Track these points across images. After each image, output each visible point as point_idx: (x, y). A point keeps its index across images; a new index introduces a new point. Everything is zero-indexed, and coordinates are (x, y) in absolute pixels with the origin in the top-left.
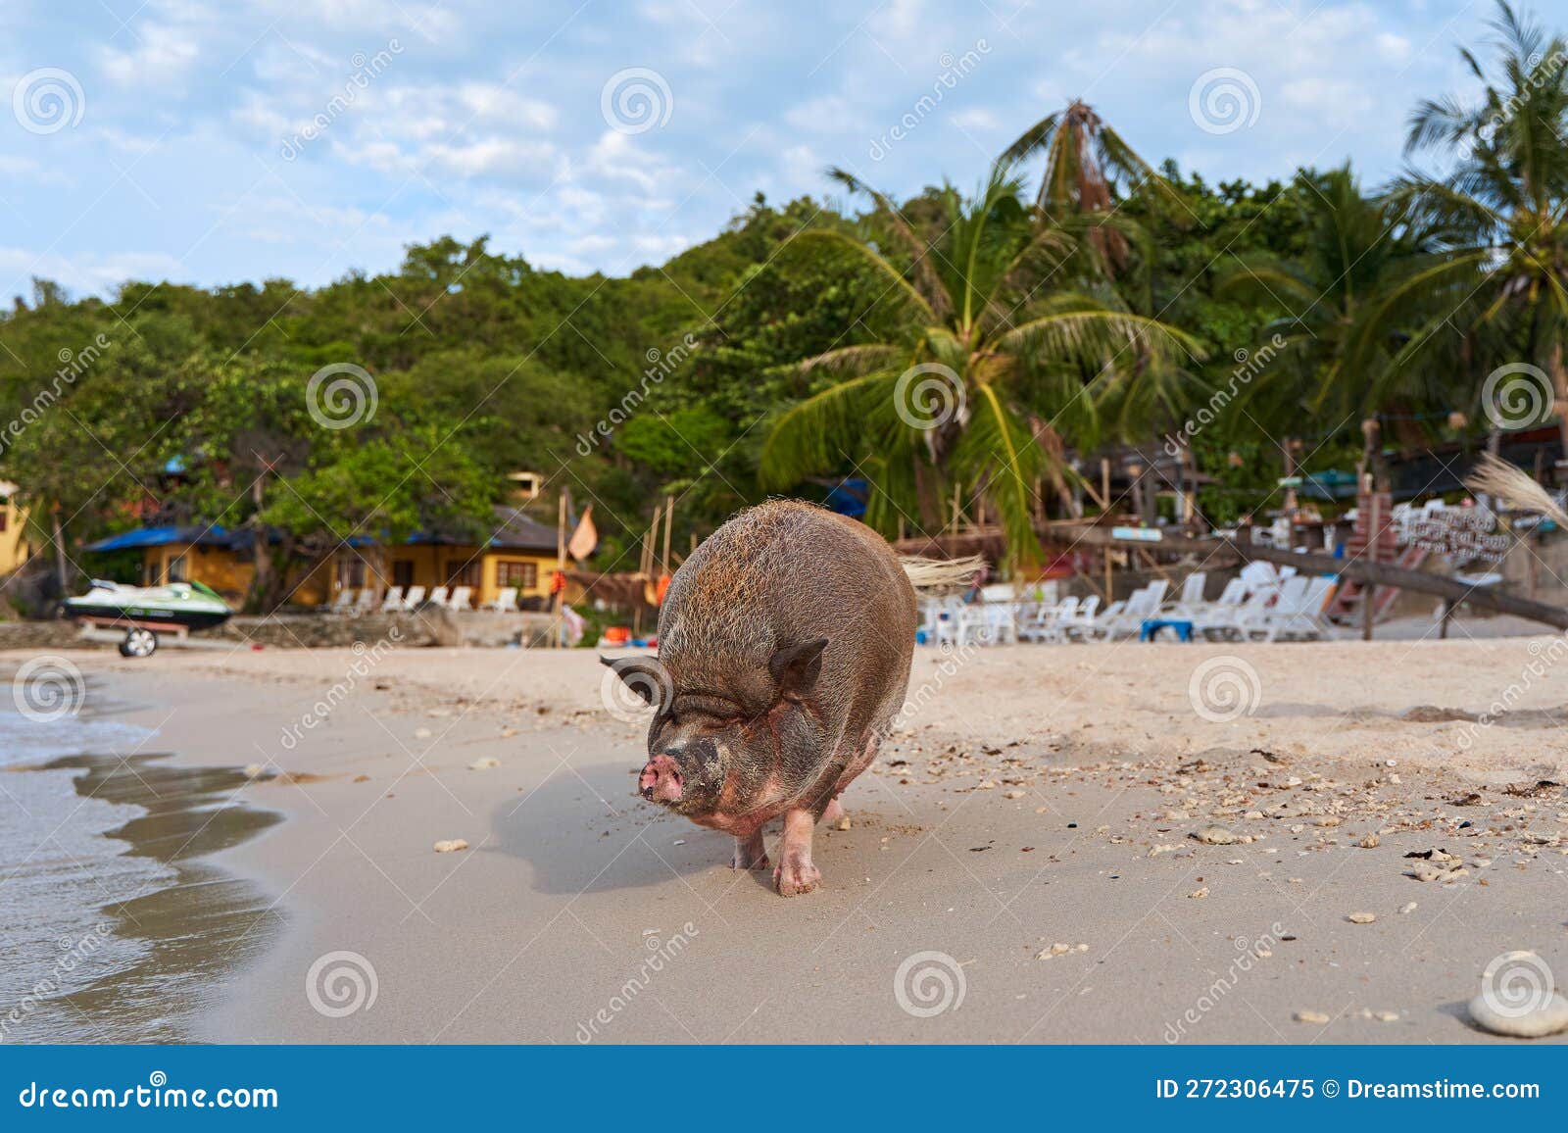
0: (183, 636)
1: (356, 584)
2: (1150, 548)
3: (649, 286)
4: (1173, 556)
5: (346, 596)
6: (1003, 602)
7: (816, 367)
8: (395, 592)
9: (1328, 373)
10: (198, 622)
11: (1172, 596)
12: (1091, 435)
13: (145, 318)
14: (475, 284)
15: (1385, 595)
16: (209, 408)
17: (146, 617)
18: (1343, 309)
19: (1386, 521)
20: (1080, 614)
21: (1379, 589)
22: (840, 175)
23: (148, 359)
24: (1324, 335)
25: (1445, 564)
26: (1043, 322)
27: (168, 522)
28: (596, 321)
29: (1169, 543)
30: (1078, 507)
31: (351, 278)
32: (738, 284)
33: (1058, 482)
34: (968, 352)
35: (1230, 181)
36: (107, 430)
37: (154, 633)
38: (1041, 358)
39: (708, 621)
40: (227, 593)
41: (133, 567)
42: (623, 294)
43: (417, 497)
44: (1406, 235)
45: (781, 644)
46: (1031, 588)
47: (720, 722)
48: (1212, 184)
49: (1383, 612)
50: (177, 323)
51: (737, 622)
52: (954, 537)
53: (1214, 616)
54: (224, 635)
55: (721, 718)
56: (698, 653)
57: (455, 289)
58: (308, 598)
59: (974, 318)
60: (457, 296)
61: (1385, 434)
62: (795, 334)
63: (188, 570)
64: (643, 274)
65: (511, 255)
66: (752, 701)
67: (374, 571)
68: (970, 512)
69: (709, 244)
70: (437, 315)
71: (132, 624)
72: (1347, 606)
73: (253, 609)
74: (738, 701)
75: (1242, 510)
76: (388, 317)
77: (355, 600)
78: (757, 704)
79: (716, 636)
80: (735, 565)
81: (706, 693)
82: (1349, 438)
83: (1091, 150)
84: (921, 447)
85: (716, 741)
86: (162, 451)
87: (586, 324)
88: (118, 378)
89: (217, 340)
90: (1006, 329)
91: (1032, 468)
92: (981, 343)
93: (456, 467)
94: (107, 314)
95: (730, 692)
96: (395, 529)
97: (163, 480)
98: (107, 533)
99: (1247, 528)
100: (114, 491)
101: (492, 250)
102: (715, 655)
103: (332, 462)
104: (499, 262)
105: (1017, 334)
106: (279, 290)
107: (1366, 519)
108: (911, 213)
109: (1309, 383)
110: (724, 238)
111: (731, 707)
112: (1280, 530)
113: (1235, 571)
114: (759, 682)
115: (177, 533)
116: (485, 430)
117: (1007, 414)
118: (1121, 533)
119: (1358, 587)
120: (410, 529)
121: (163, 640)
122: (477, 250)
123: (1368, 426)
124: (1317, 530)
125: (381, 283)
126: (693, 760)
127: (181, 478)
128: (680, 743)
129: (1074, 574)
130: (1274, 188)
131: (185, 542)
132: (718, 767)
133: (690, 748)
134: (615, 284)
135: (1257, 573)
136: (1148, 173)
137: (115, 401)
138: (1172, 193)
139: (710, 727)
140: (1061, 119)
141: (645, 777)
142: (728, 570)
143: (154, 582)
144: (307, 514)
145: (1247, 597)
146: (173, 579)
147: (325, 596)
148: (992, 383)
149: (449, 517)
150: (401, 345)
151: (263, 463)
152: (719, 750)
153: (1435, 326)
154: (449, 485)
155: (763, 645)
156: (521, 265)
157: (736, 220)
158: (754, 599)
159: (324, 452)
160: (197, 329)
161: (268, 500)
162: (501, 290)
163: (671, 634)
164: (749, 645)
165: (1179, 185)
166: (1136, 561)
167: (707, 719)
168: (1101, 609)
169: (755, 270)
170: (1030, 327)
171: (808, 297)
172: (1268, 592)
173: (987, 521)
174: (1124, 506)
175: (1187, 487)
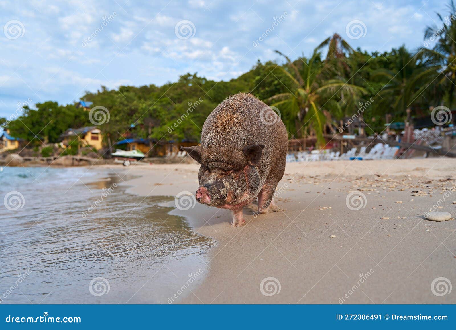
0: (135, 162)
1: (171, 151)
2: (353, 141)
3: (234, 83)
4: (357, 143)
5: (169, 154)
6: (316, 154)
7: (272, 100)
8: (180, 153)
9: (398, 98)
10: (138, 159)
11: (357, 152)
12: (339, 114)
13: (125, 93)
14: (194, 84)
15: (411, 151)
16: (139, 113)
17: (128, 158)
18: (403, 82)
19: (412, 134)
20: (335, 156)
21: (410, 150)
22: (277, 52)
23: (126, 103)
24: (397, 89)
25: (427, 143)
26: (326, 87)
27: (131, 138)
28: (222, 91)
29: (357, 139)
30: (335, 132)
31: (168, 83)
32: (254, 81)
33: (330, 126)
34: (308, 94)
35: (374, 51)
36: (118, 118)
37: (130, 161)
38: (325, 95)
39: (221, 134)
40: (144, 153)
41: (125, 147)
42: (228, 85)
43: (184, 132)
44: (420, 63)
45: (249, 142)
46: (323, 151)
47: (225, 172)
48: (370, 53)
49: (410, 156)
50: (131, 94)
51: (232, 133)
52: (305, 139)
53: (368, 156)
54: (144, 162)
55: (226, 171)
56: (218, 145)
57: (190, 85)
58: (161, 154)
59: (310, 86)
60: (191, 87)
61: (413, 113)
62: (267, 92)
63: (136, 148)
64: (232, 80)
65: (202, 77)
66: (237, 164)
67: (175, 148)
68: (309, 132)
69: (247, 73)
70: (187, 91)
71: (125, 159)
72: (401, 154)
73: (150, 156)
74: (232, 164)
75: (375, 132)
76: (176, 92)
77: (171, 155)
78: (239, 165)
79: (225, 139)
80: (231, 113)
81: (220, 161)
82: (403, 114)
83: (339, 45)
84: (297, 118)
85: (224, 180)
86: (130, 123)
87: (220, 92)
88: (120, 107)
89: (140, 98)
90: (317, 89)
91: (323, 123)
92: (311, 92)
93: (192, 125)
94: (117, 93)
95: (229, 161)
96: (179, 139)
97: (131, 129)
98: (119, 140)
99: (376, 136)
100: (120, 131)
101: (198, 76)
102: (224, 147)
103: (165, 124)
104: (200, 78)
105: (320, 90)
106: (152, 86)
107: (407, 133)
108: (295, 63)
109: (393, 101)
110: (251, 71)
111: (229, 166)
112: (385, 137)
113: (373, 146)
114: (239, 157)
115: (134, 140)
116: (198, 117)
117: (318, 109)
118: (345, 137)
119: (404, 150)
120: (183, 139)
121: (132, 163)
122: (195, 76)
123: (408, 111)
124: (394, 136)
125: (175, 84)
126: (215, 188)
127: (135, 128)
128: (210, 181)
129: (333, 147)
130: (386, 54)
131: (136, 142)
132: (225, 190)
133: (214, 183)
134: (226, 83)
135: (379, 147)
136: (353, 51)
137: (119, 112)
138: (359, 55)
139: (222, 174)
140: (332, 38)
141: (197, 194)
142: (229, 115)
143: (129, 150)
144: (160, 136)
145: (376, 152)
146: (133, 149)
147: (165, 154)
148: (314, 102)
149: (190, 136)
150: (179, 98)
151: (151, 125)
152: (225, 184)
153: (427, 85)
154: (190, 129)
155: (242, 143)
156: (205, 79)
157: (253, 67)
158: (239, 126)
159: (164, 122)
160: (135, 96)
161: (152, 133)
162: (201, 85)
163: (208, 138)
164: (237, 142)
165: (361, 54)
166: (349, 144)
167: (220, 172)
168: (340, 155)
169: (258, 78)
170: (323, 88)
171: (270, 84)
172: (381, 151)
173: (313, 135)
174: (346, 131)
175: (362, 127)
